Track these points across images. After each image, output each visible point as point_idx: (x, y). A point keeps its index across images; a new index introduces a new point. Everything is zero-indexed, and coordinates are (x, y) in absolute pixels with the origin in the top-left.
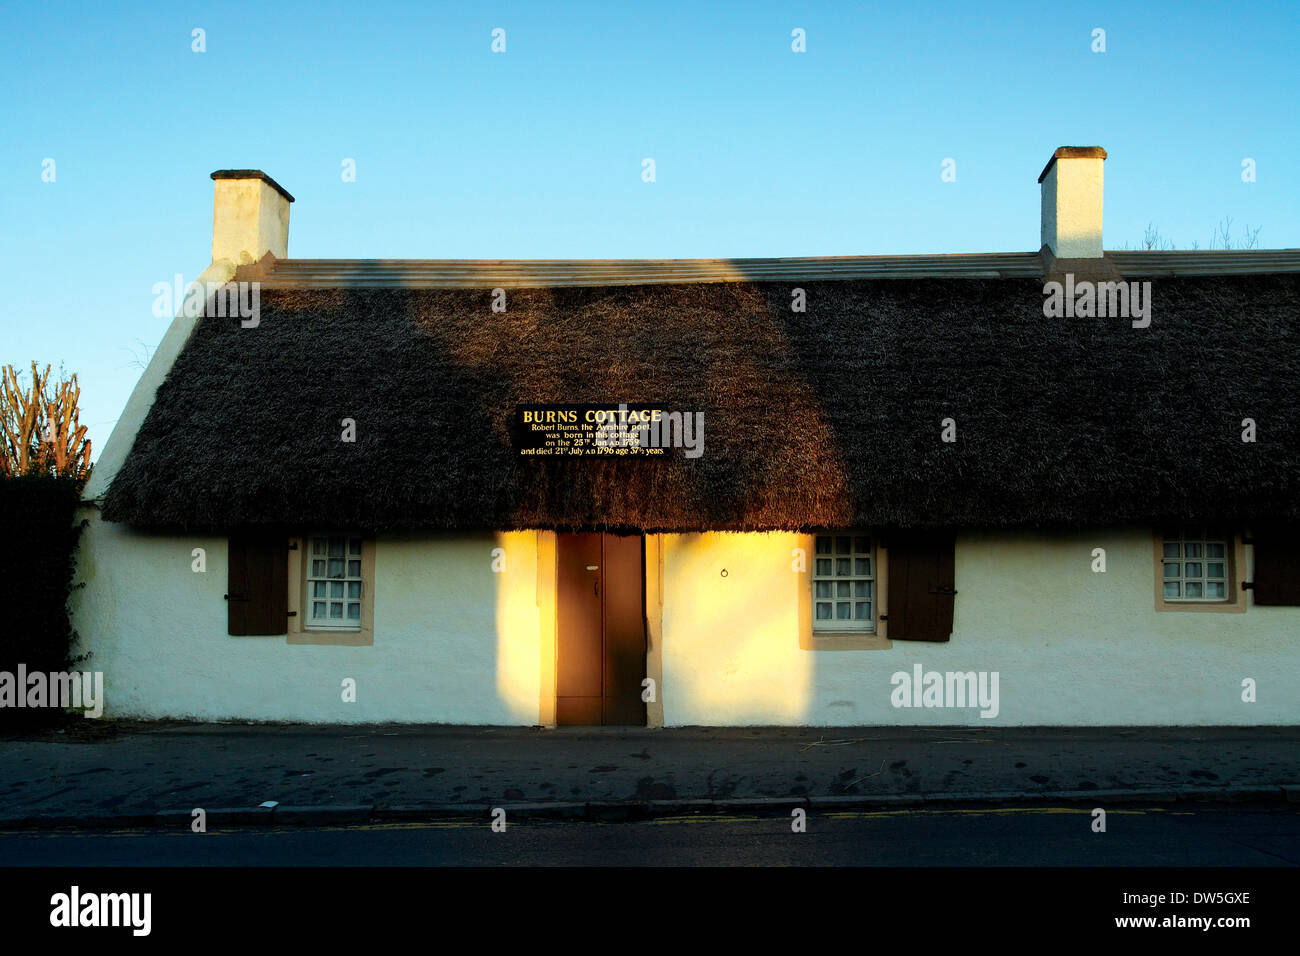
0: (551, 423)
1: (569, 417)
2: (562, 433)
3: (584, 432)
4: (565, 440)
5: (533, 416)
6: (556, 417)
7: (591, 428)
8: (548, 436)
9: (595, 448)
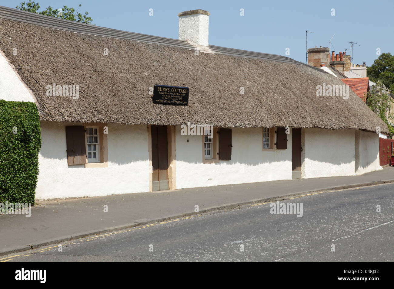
0: (163, 92)
1: (168, 90)
2: (166, 95)
3: (171, 95)
4: (167, 97)
5: (160, 89)
6: (165, 90)
7: (172, 94)
8: (163, 96)
9: (173, 100)
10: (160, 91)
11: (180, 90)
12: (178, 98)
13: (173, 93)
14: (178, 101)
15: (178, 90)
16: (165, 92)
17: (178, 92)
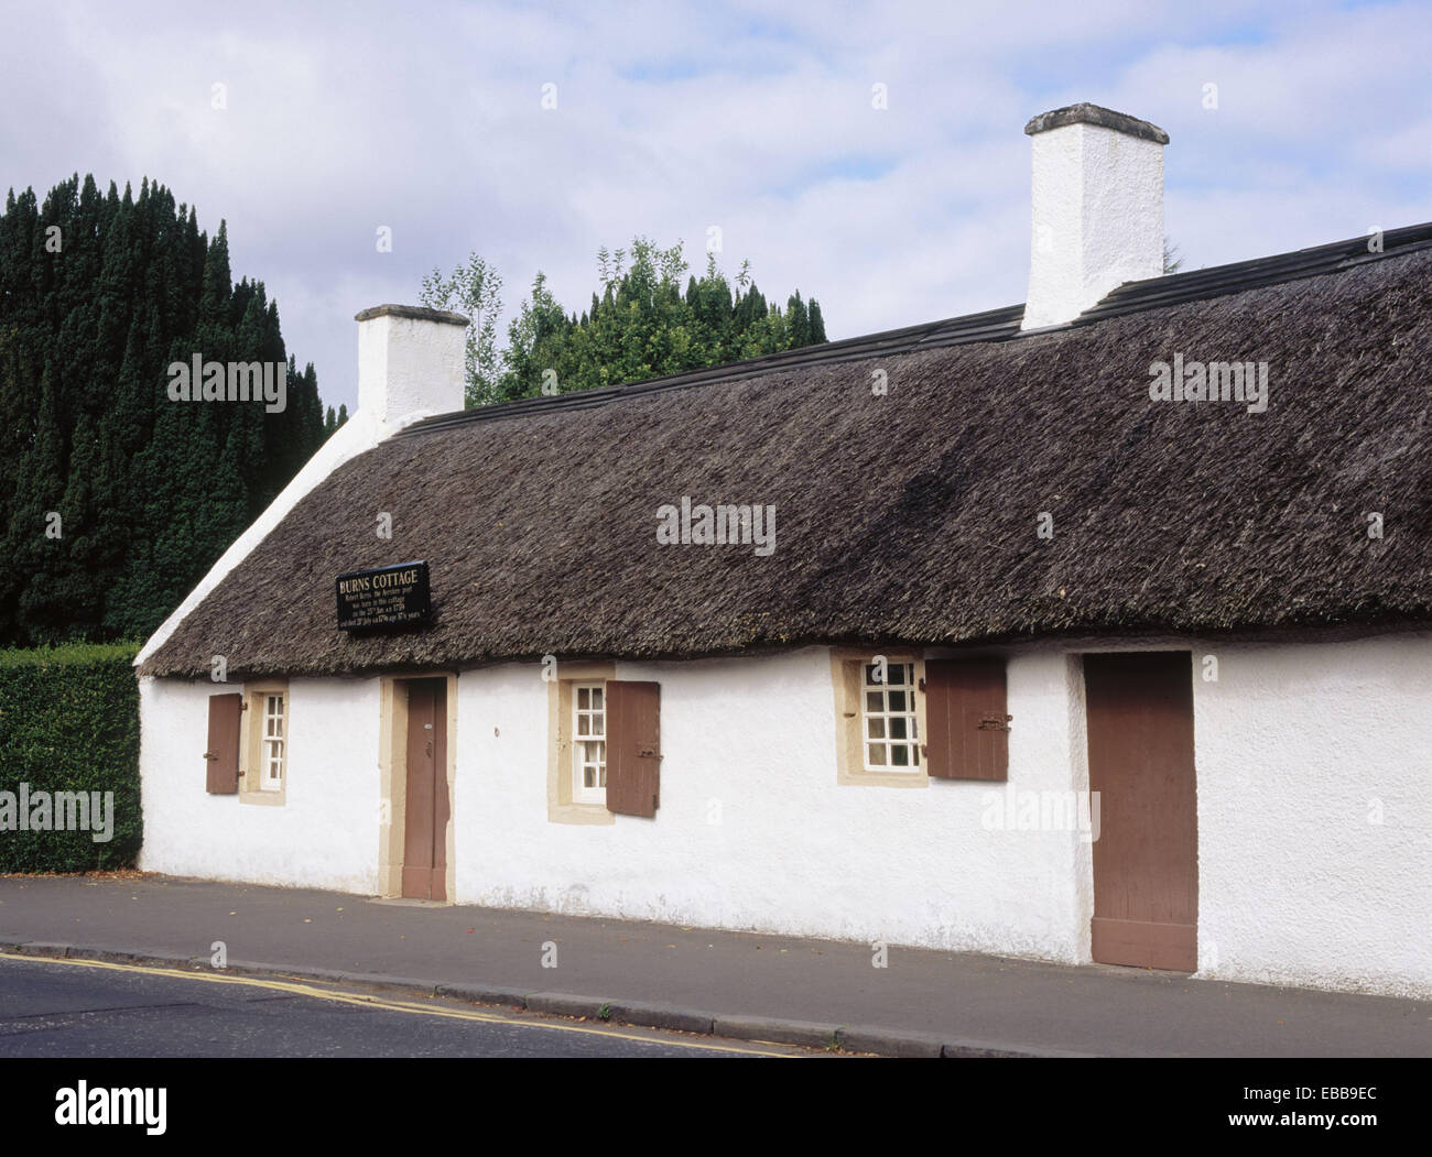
1: (365, 586)
2: (361, 602)
3: (372, 600)
5: (345, 586)
6: (358, 586)
7: (379, 595)
8: (354, 606)
10: (346, 593)
11: (398, 577)
12: (392, 605)
13: (380, 589)
14: (392, 613)
15: (392, 579)
16: (359, 593)
17: (393, 587)
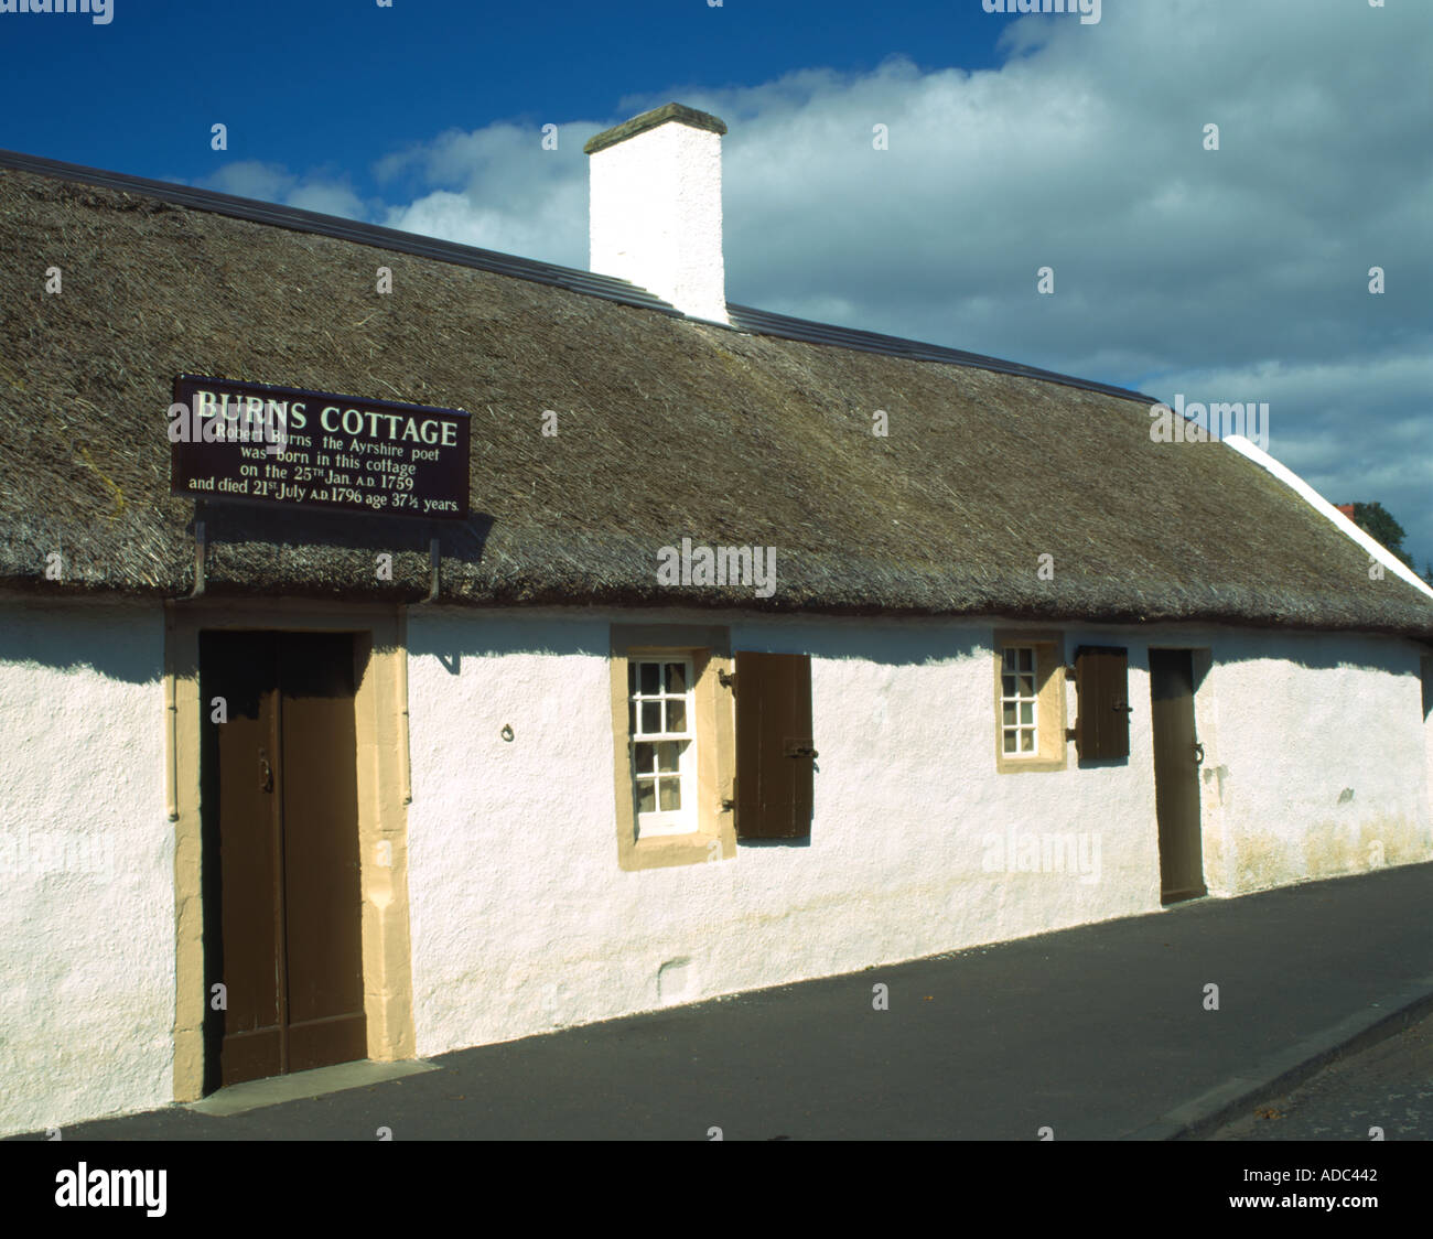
9: (329, 489)
11: (401, 427)
12: (377, 476)
13: (340, 435)
14: (377, 491)
15: (383, 426)
